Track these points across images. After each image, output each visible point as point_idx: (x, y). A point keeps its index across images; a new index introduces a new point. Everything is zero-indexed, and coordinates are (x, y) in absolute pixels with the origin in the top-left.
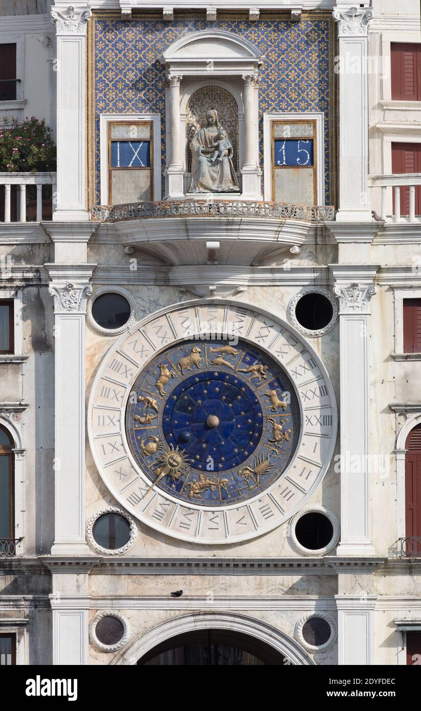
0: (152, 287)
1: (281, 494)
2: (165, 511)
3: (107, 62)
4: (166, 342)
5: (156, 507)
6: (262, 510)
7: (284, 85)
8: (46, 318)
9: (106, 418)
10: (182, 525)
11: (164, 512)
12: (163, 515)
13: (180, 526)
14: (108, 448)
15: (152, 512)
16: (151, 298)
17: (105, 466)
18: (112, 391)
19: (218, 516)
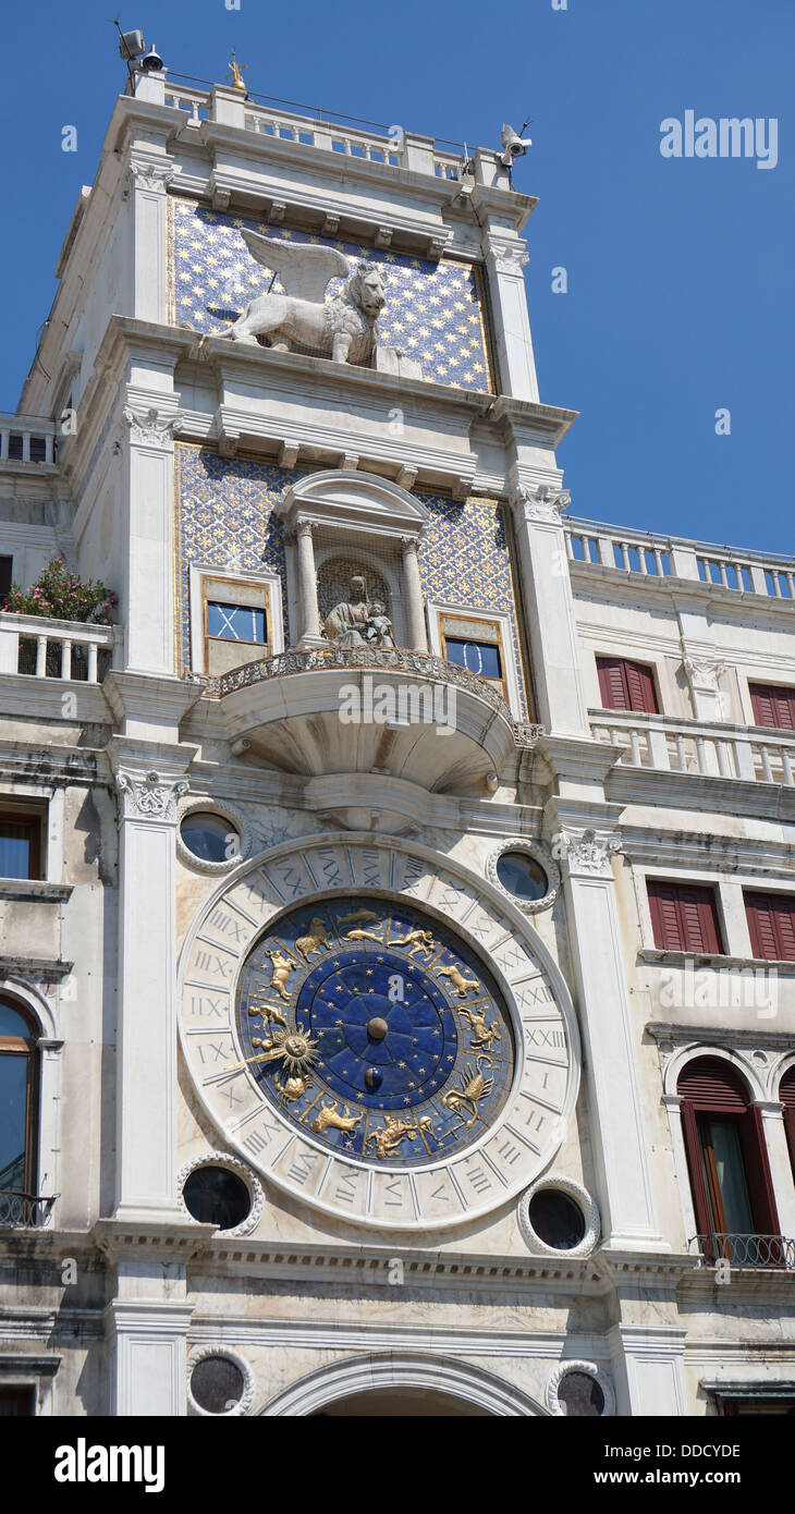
0: (276, 808)
1: (500, 1152)
2: (310, 1168)
3: (199, 502)
4: (301, 893)
5: (293, 1160)
6: (472, 1176)
7: (449, 573)
8: (102, 834)
9: (205, 1002)
10: (340, 1194)
11: (307, 1170)
12: (307, 1174)
13: (337, 1196)
14: (209, 1053)
15: (287, 1167)
16: (275, 825)
17: (206, 1082)
18: (213, 960)
19: (399, 1183)
